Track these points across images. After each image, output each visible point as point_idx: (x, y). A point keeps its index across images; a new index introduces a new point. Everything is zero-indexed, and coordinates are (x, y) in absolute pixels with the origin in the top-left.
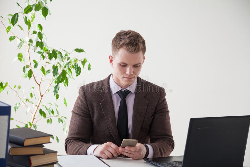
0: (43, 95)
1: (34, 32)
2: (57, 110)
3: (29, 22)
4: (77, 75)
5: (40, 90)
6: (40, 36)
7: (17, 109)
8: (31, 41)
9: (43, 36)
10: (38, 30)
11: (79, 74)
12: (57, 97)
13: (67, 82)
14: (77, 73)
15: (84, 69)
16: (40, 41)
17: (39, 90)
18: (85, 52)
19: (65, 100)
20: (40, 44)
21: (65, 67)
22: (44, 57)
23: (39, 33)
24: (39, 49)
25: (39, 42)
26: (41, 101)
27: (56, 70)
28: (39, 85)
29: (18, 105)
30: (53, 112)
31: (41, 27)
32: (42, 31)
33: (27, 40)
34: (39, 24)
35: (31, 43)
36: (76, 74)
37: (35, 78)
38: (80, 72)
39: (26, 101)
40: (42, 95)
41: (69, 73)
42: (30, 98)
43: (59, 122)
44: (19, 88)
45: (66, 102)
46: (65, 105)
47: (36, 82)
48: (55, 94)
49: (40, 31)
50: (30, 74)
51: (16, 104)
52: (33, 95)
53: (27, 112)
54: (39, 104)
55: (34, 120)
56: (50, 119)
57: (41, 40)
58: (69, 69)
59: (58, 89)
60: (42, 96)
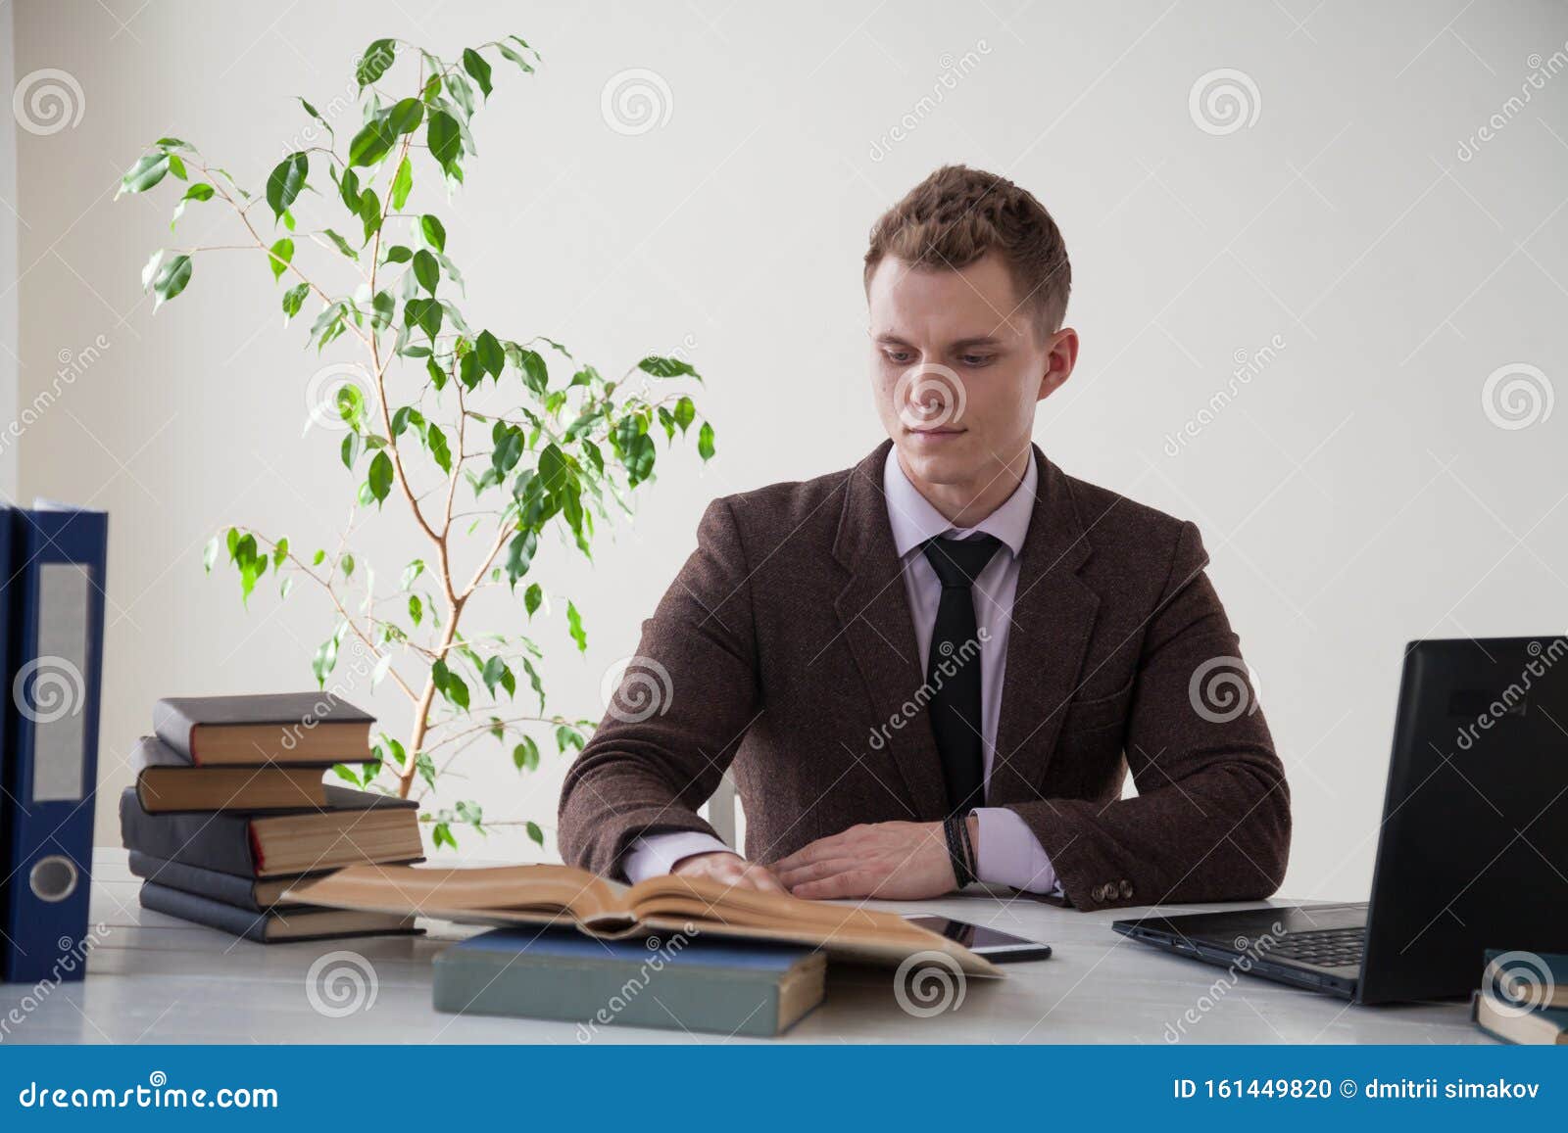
0: (465, 598)
1: (398, 254)
2: (528, 667)
3: (367, 201)
4: (633, 482)
5: (446, 572)
6: (427, 269)
7: (326, 675)
8: (382, 302)
9: (443, 273)
10: (418, 242)
11: (646, 473)
12: (533, 599)
13: (575, 516)
14: (633, 470)
15: (672, 450)
16: (424, 294)
17: (442, 569)
18: (699, 378)
19: (572, 614)
20: (426, 314)
21: (571, 438)
22: (440, 377)
23: (423, 253)
24: (418, 336)
25: (418, 301)
26: (458, 629)
27: (512, 446)
28: (442, 541)
29: (331, 653)
30: (508, 681)
31: (435, 230)
32: (442, 247)
33: (363, 296)
34: (427, 217)
35: (384, 315)
36: (628, 474)
37: (415, 503)
38: (650, 463)
39: (388, 638)
40: (458, 597)
41: (593, 472)
42: (405, 622)
43: (562, 749)
44: (349, 568)
45: (583, 627)
46: (576, 643)
47: (421, 528)
48: (513, 581)
49: (433, 250)
50: (381, 479)
51: (325, 647)
52: (425, 608)
53: (373, 682)
54: (450, 642)
55: (428, 733)
56: (525, 744)
57: (432, 290)
58: (594, 453)
59: (532, 553)
60: (459, 604)
